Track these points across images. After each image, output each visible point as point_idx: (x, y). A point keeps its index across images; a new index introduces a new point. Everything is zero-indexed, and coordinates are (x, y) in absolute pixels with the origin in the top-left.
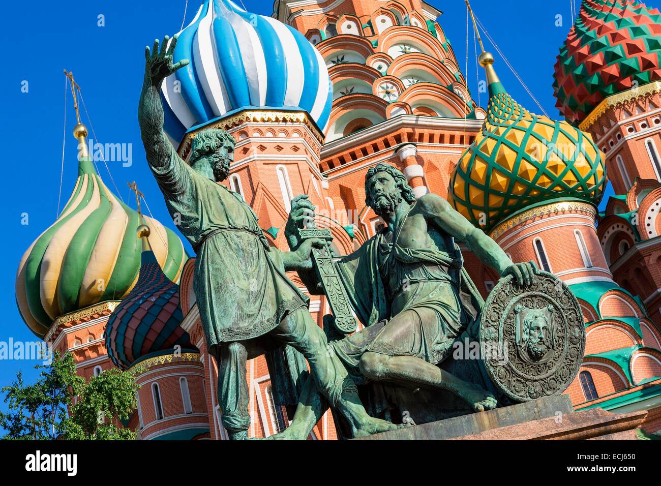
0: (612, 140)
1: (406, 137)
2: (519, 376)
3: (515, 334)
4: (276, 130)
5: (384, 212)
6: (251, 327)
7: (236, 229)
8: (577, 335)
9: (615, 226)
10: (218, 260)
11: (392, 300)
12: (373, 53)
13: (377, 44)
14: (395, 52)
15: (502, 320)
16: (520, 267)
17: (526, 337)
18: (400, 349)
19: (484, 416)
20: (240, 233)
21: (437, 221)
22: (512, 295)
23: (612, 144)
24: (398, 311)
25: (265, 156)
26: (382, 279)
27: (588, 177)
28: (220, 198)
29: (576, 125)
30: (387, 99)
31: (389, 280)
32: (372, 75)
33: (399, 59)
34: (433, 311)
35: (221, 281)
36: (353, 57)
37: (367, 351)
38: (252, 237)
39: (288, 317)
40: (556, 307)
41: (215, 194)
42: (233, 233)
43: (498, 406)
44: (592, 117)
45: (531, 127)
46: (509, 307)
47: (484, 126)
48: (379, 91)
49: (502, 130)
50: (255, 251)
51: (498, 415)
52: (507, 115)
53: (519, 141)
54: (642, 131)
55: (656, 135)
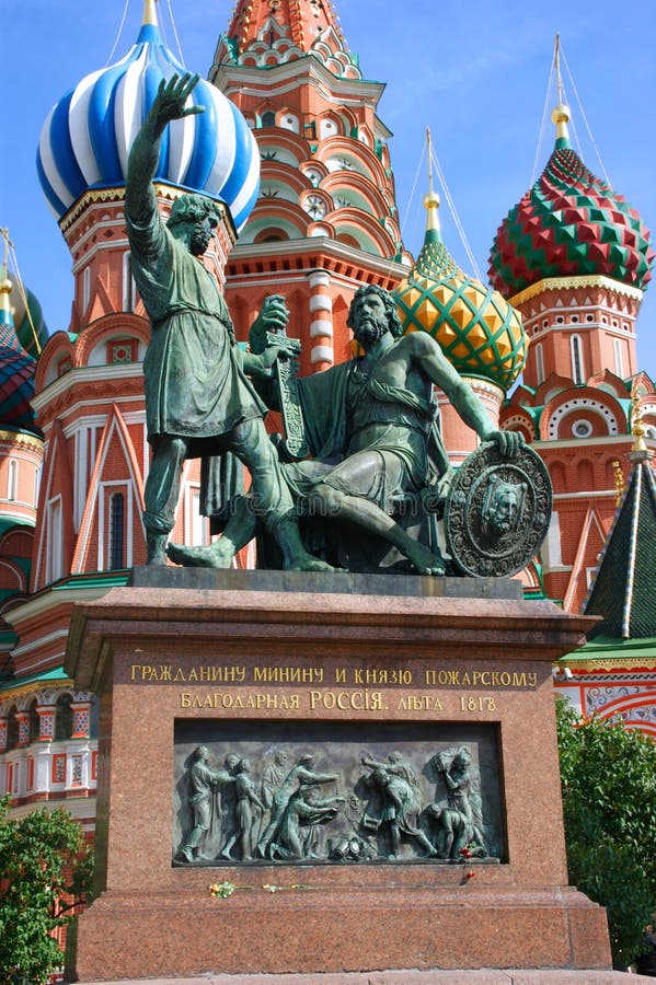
0: (537, 326)
1: (322, 263)
2: (474, 549)
3: (482, 505)
5: (368, 340)
6: (200, 425)
7: (207, 314)
8: (542, 521)
9: (517, 417)
10: (181, 343)
11: (351, 436)
12: (310, 160)
13: (315, 150)
14: (333, 166)
15: (474, 486)
16: (507, 436)
17: (493, 510)
18: (356, 489)
19: (431, 581)
20: (209, 319)
21: (423, 362)
22: (489, 463)
23: (536, 330)
24: (356, 450)
26: (347, 412)
27: (507, 359)
28: (195, 274)
29: (507, 297)
30: (311, 214)
31: (353, 413)
32: (302, 184)
33: (336, 174)
34: (397, 458)
35: (179, 367)
36: (285, 156)
37: (322, 482)
38: (221, 328)
39: (242, 426)
40: (529, 486)
41: (191, 267)
42: (202, 317)
43: (446, 574)
44: (524, 295)
45: (462, 288)
46: (484, 474)
47: (411, 274)
48: (305, 203)
49: (430, 284)
50: (221, 343)
51: (445, 584)
52: (439, 269)
53: (446, 301)
54: (572, 325)
55: (586, 333)
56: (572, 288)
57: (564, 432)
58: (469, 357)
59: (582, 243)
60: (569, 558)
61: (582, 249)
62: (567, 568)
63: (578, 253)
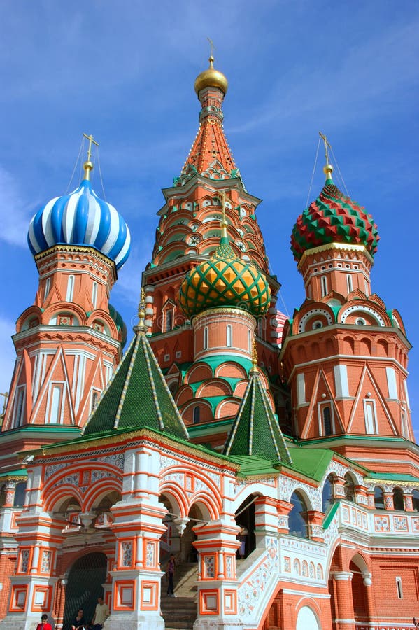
4: (81, 257)
12: (193, 220)
13: (197, 215)
14: (208, 220)
25: (64, 269)
30: (192, 245)
32: (189, 232)
36: (187, 222)
44: (301, 262)
48: (189, 240)
53: (205, 270)
54: (321, 271)
55: (328, 274)
56: (319, 253)
57: (308, 327)
58: (219, 297)
59: (321, 228)
60: (308, 399)
61: (321, 231)
62: (307, 404)
63: (320, 234)
